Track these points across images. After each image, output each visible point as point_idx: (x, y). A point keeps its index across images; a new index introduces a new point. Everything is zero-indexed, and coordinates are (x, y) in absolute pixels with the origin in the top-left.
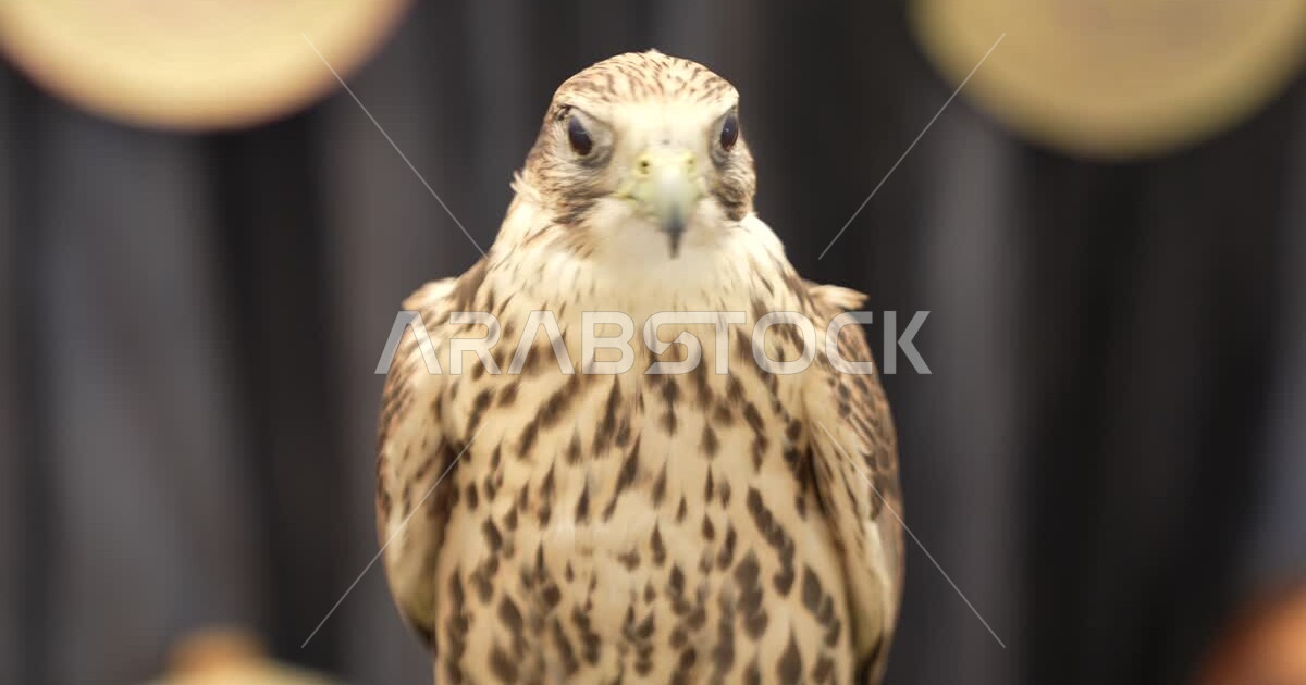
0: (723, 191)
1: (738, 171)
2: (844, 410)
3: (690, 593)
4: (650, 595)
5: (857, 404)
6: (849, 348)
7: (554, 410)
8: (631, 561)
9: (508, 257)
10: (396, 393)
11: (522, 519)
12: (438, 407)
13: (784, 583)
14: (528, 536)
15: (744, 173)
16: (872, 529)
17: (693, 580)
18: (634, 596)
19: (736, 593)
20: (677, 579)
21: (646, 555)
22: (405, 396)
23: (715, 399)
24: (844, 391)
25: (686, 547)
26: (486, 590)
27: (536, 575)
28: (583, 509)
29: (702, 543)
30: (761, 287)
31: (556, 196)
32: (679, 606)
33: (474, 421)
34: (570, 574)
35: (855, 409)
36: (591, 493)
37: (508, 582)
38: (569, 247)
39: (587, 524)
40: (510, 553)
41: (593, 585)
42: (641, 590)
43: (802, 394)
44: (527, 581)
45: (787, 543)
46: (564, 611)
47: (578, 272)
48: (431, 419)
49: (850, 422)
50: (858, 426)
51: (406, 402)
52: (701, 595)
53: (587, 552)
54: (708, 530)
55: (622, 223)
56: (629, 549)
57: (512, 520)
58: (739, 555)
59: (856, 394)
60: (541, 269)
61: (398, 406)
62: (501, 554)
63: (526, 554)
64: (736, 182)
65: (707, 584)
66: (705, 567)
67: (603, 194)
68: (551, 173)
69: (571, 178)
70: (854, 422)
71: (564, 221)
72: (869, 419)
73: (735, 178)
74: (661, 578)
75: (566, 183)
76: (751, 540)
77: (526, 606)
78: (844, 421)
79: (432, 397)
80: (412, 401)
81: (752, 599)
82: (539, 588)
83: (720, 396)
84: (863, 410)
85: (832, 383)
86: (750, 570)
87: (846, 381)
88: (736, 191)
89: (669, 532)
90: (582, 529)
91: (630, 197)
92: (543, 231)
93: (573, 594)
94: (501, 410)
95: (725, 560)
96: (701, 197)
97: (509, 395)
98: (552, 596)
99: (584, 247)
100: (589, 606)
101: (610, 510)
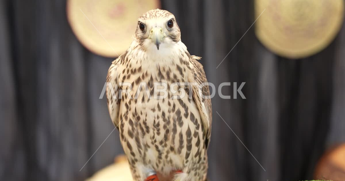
0: (171, 36)
1: (174, 32)
2: (195, 78)
3: (166, 117)
4: (158, 117)
5: (198, 77)
6: (197, 66)
7: (138, 81)
8: (154, 110)
9: (131, 52)
10: (108, 77)
11: (132, 102)
12: (116, 80)
13: (186, 115)
14: (133, 106)
15: (176, 32)
16: (203, 104)
17: (167, 115)
18: (155, 118)
19: (176, 117)
20: (164, 114)
21: (157, 109)
22: (109, 78)
23: (171, 79)
24: (195, 75)
25: (165, 107)
26: (126, 118)
27: (135, 114)
28: (143, 100)
29: (168, 107)
30: (181, 56)
31: (139, 39)
32: (164, 120)
33: (123, 82)
34: (141, 113)
35: (197, 78)
36: (145, 96)
37: (130, 116)
38: (142, 49)
39: (144, 102)
40: (130, 110)
41: (146, 115)
42: (156, 117)
43: (188, 77)
44: (134, 116)
45: (186, 107)
46: (141, 121)
47: (144, 54)
48: (115, 83)
49: (196, 81)
50: (198, 82)
51: (110, 79)
52: (169, 118)
53: (144, 108)
54: (169, 104)
55: (150, 44)
56: (153, 108)
57: (130, 102)
58: (176, 109)
59: (198, 75)
60: (137, 54)
61: (108, 80)
62: (128, 110)
63: (133, 110)
64: (174, 34)
65: (170, 116)
66: (169, 112)
67: (146, 38)
68: (138, 35)
69: (141, 36)
70: (197, 81)
71: (140, 45)
72: (201, 81)
73: (173, 33)
74: (160, 114)
75: (140, 36)
76: (178, 106)
77: (134, 121)
78: (195, 81)
79: (115, 79)
80: (111, 79)
81: (180, 119)
82: (136, 117)
83: (172, 78)
84: (200, 79)
85: (192, 73)
86: (179, 113)
87: (196, 72)
88: (174, 36)
89: (161, 105)
90: (143, 104)
91: (150, 38)
92: (137, 46)
93: (142, 118)
94: (127, 80)
95: (173, 110)
96: (164, 37)
97: (129, 77)
98: (139, 118)
99: (144, 49)
100: (146, 120)
101: (149, 100)
